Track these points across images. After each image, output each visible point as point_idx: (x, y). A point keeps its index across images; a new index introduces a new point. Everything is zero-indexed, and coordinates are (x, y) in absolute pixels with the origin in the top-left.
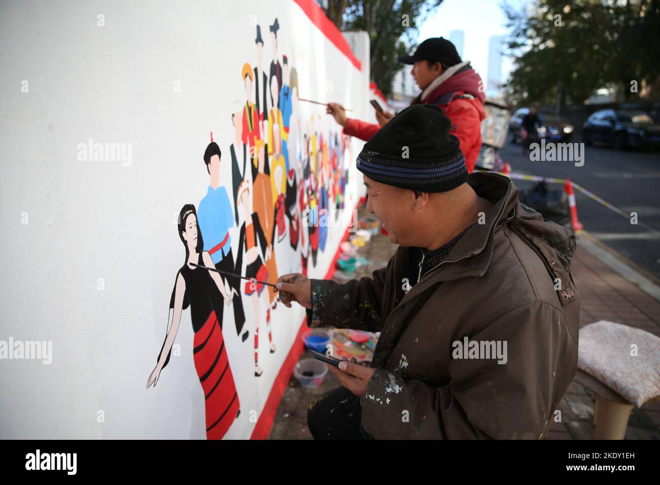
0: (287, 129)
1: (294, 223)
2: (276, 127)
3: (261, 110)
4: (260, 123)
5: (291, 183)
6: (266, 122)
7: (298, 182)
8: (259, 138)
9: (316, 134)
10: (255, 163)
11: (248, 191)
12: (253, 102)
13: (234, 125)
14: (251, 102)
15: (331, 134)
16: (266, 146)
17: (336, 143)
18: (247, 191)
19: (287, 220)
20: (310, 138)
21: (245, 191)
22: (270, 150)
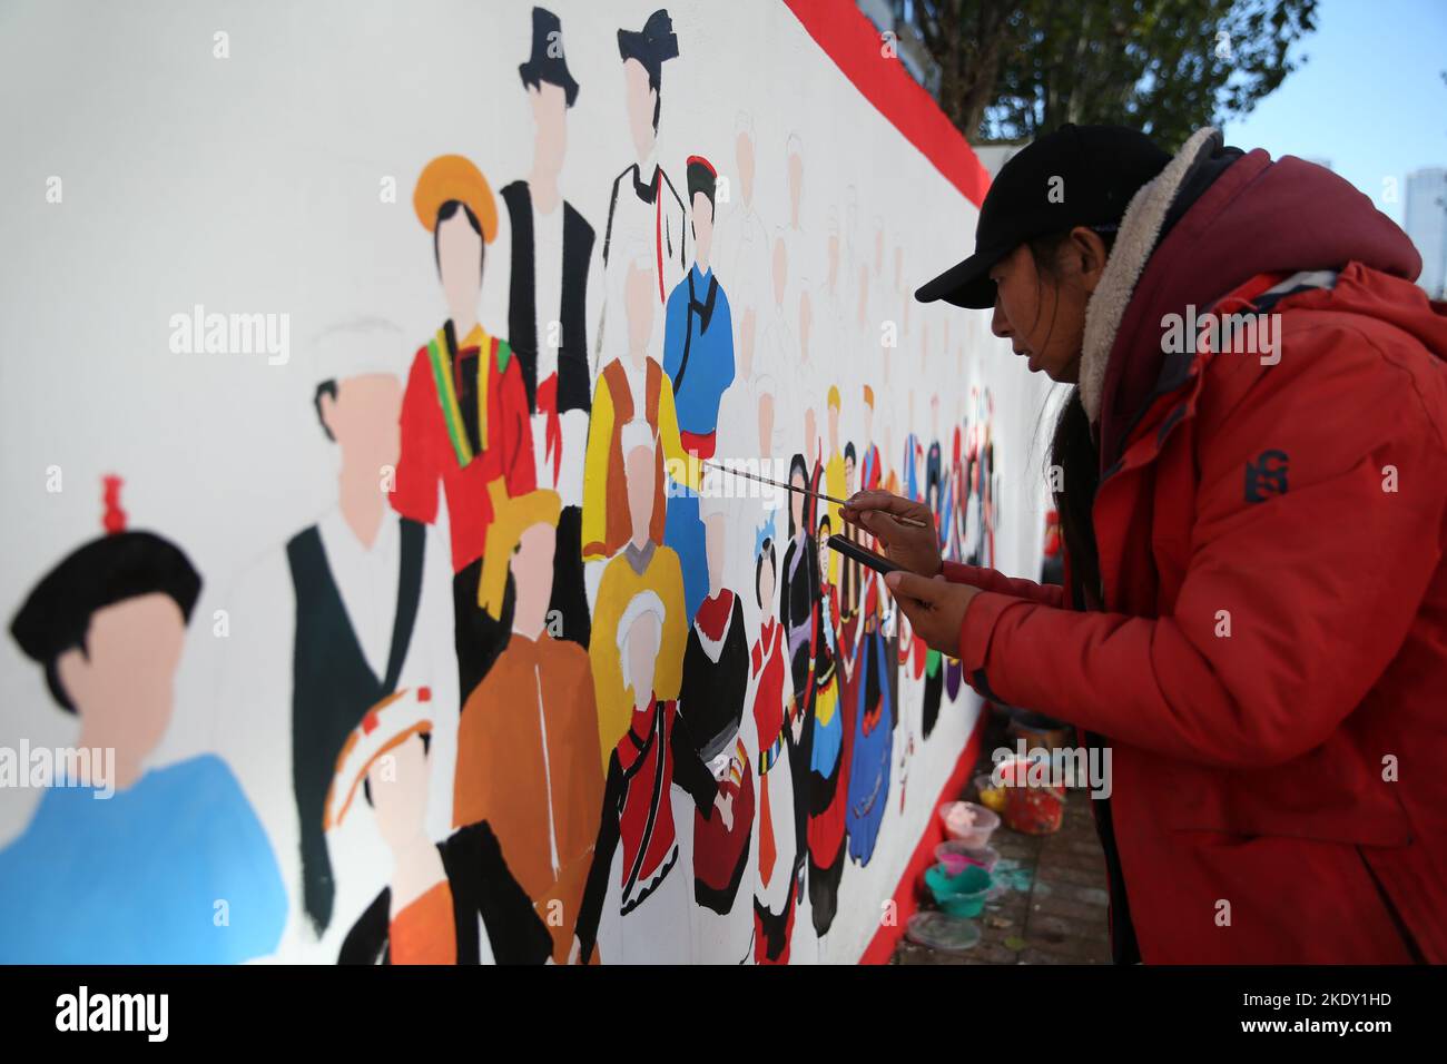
0: (700, 441)
1: (724, 804)
2: (636, 435)
3: (547, 365)
4: (539, 423)
5: (714, 650)
6: (572, 420)
7: (753, 636)
8: (522, 481)
9: (850, 450)
10: (490, 597)
11: (426, 738)
12: (489, 321)
13: (330, 434)
14: (478, 330)
15: (913, 448)
16: (570, 522)
17: (934, 478)
18: (415, 742)
19: (682, 805)
20: (819, 470)
21: (400, 739)
22: (593, 530)
